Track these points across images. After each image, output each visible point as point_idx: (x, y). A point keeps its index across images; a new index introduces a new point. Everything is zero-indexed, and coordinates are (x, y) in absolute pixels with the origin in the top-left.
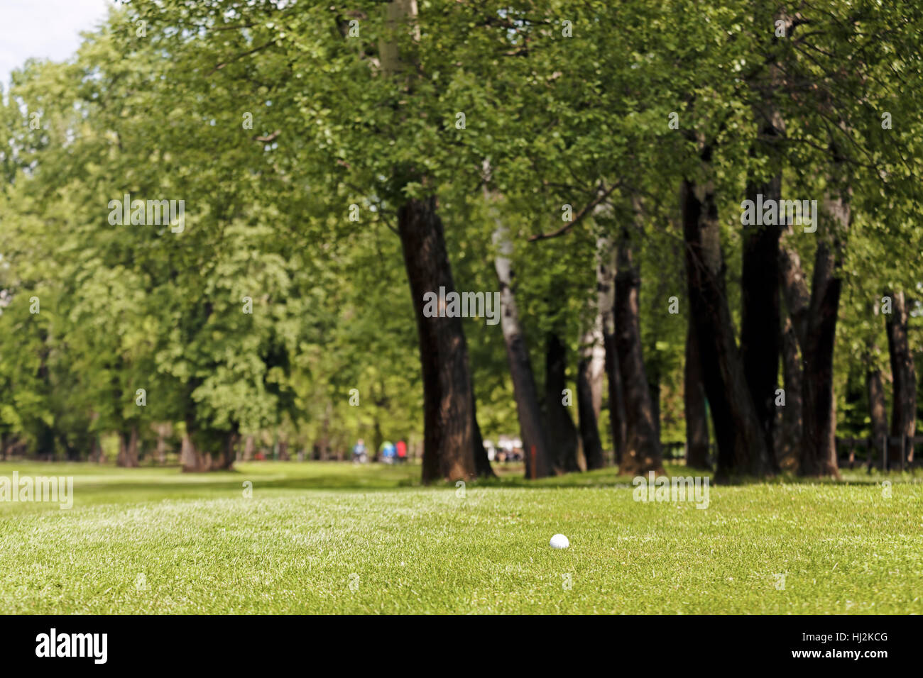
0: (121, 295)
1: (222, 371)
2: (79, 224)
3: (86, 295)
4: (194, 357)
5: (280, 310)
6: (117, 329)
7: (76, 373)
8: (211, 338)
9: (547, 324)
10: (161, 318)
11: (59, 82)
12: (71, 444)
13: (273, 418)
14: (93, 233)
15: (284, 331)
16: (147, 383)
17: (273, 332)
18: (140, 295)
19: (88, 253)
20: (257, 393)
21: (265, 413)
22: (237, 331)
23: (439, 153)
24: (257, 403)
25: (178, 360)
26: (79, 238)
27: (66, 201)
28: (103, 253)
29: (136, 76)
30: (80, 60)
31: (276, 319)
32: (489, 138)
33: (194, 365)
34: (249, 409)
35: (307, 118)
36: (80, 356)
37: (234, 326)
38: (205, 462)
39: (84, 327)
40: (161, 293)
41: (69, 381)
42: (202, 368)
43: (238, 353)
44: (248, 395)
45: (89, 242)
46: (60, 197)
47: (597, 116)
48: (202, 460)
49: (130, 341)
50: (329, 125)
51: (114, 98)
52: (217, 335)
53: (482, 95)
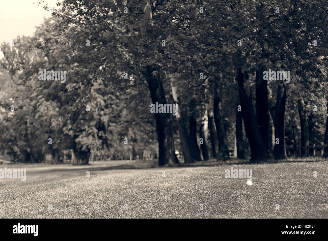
0: (51, 110)
1: (84, 133)
2: (37, 88)
3: (40, 110)
4: (75, 129)
5: (102, 113)
6: (50, 120)
7: (37, 135)
8: (80, 122)
9: (189, 114)
10: (64, 117)
11: (29, 43)
12: (36, 158)
13: (100, 147)
14: (41, 90)
15: (103, 119)
16: (61, 137)
17: (100, 120)
18: (57, 109)
19: (40, 96)
20: (95, 139)
21: (98, 145)
22: (88, 120)
23: (163, 61)
24: (96, 143)
25: (70, 130)
26: (37, 92)
27: (32, 80)
28: (45, 97)
29: (54, 40)
30: (36, 35)
31: (101, 116)
32: (179, 56)
33: (75, 131)
34: (93, 145)
35: (121, 51)
36: (38, 129)
37: (87, 118)
38: (80, 162)
39: (40, 120)
40: (64, 108)
41: (34, 138)
42: (78, 132)
43: (89, 127)
44: (93, 140)
45: (40, 93)
46: (31, 79)
47: (213, 48)
48: (79, 161)
49: (54, 124)
50: (128, 53)
51: (47, 47)
52: (82, 121)
53: (176, 42)
